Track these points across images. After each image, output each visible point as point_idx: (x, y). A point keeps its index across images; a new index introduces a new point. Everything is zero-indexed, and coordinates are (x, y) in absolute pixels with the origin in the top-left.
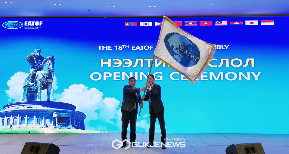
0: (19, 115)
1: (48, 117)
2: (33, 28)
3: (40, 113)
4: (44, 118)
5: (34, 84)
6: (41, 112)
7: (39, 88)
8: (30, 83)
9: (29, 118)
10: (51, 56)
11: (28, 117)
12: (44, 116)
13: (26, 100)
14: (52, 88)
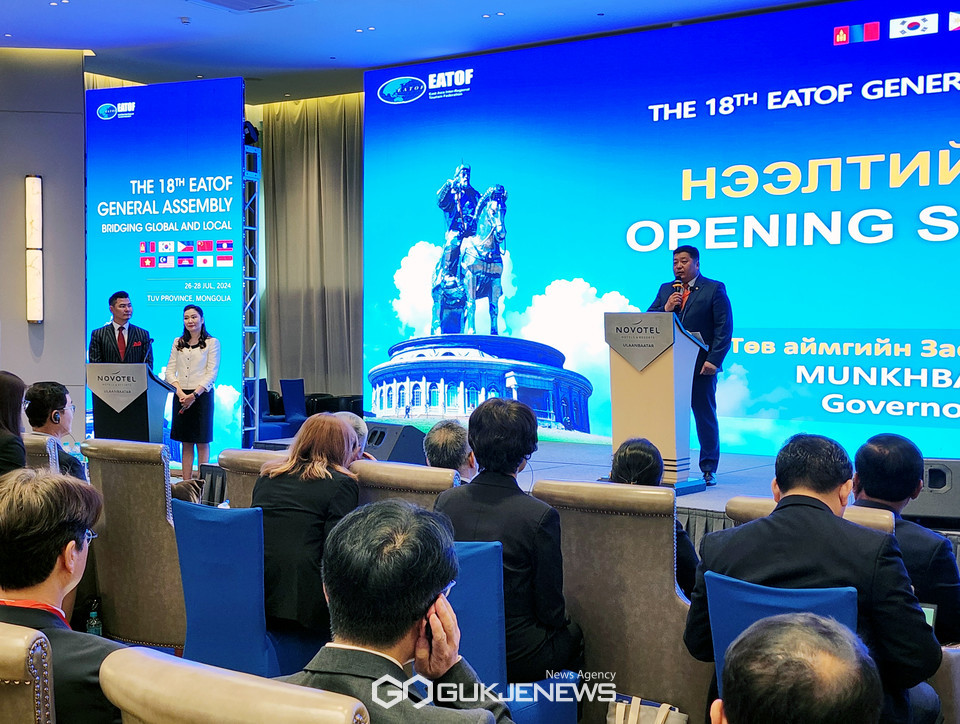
0: (424, 378)
1: (495, 387)
2: (449, 94)
3: (475, 374)
4: (483, 390)
5: (458, 281)
6: (477, 372)
7: (470, 294)
8: (447, 278)
9: (449, 388)
10: (497, 186)
11: (447, 386)
12: (483, 385)
13: (438, 333)
14: (502, 293)
